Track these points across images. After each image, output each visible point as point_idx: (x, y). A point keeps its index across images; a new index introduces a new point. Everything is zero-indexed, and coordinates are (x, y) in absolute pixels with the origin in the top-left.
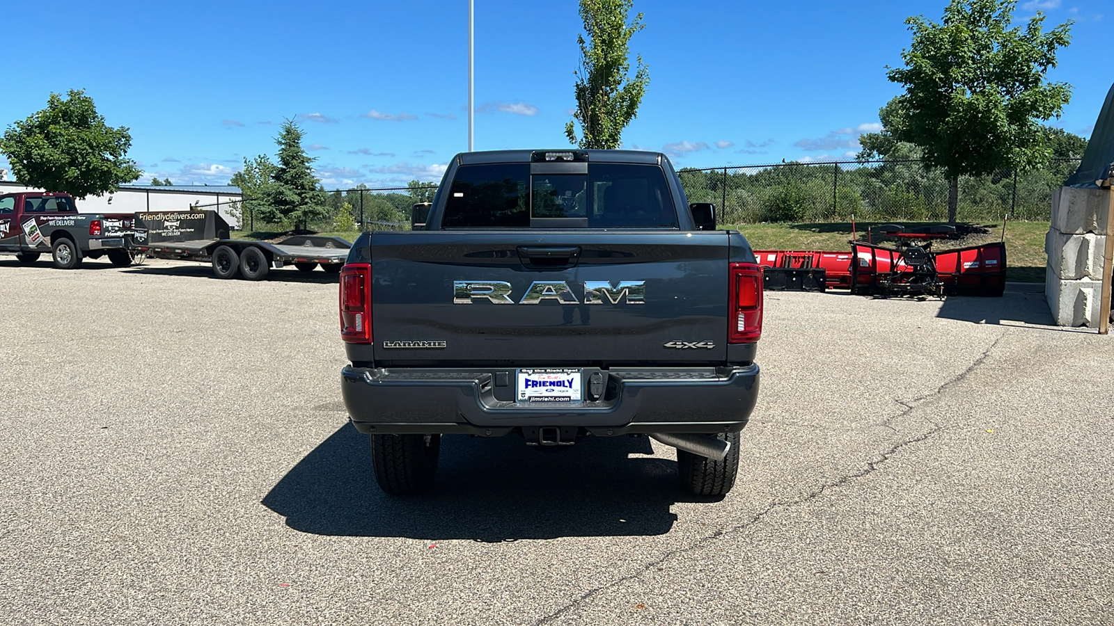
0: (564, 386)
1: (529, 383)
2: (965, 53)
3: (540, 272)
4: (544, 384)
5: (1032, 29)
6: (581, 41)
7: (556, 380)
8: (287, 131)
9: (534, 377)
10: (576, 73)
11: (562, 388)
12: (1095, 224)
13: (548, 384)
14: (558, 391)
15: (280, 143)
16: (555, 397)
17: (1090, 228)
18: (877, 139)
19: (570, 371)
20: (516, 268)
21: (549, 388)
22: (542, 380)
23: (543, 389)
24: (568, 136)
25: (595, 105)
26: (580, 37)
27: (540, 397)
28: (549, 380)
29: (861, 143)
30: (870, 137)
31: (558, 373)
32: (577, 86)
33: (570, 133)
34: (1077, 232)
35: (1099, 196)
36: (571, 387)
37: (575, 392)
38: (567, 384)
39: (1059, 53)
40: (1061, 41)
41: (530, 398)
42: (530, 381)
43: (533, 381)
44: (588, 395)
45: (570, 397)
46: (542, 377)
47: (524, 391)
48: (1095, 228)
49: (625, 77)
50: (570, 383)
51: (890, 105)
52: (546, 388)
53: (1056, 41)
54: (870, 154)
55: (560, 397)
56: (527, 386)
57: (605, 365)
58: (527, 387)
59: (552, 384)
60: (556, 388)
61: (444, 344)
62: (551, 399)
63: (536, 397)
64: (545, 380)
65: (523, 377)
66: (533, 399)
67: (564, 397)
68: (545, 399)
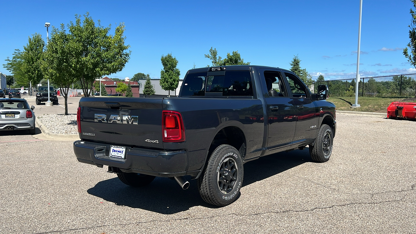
4: (116, 151)
7: (119, 150)
8: (294, 60)
9: (115, 149)
10: (409, 26)
11: (120, 153)
13: (117, 151)
14: (119, 154)
15: (292, 65)
16: (118, 156)
19: (123, 147)
21: (117, 153)
22: (116, 150)
23: (116, 153)
27: (115, 156)
31: (120, 148)
33: (405, 53)
37: (123, 155)
38: (122, 152)
43: (114, 150)
44: (125, 157)
45: (121, 157)
47: (112, 153)
50: (123, 152)
55: (119, 157)
56: (113, 151)
59: (118, 151)
60: (119, 153)
61: (94, 135)
62: (117, 157)
63: (114, 156)
64: (117, 150)
65: (112, 148)
66: (113, 156)
67: (120, 157)
68: (116, 157)
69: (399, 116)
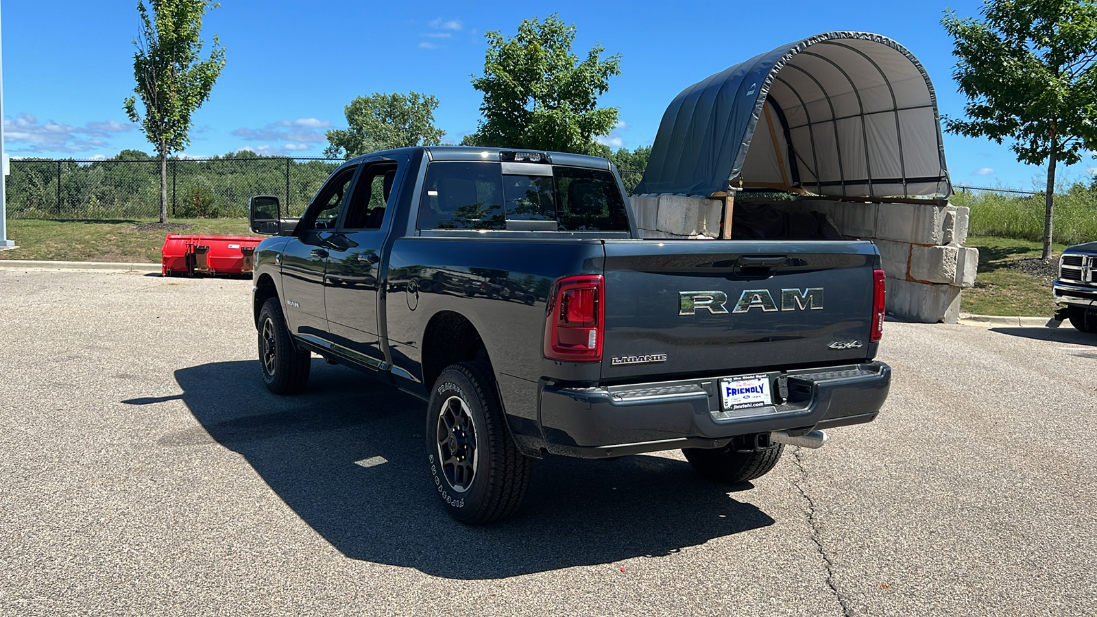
0: (757, 392)
1: (730, 391)
2: (541, 70)
3: (748, 281)
4: (741, 391)
5: (592, 57)
6: (142, 9)
7: (750, 387)
9: (733, 385)
10: (136, 43)
11: (755, 394)
12: (705, 228)
13: (744, 391)
14: (753, 397)
16: (753, 403)
17: (701, 231)
18: (345, 135)
19: (761, 376)
20: (731, 277)
21: (745, 394)
22: (740, 388)
23: (741, 396)
24: (127, 112)
25: (162, 80)
26: (141, 4)
27: (741, 404)
28: (745, 387)
29: (329, 139)
30: (338, 133)
31: (751, 379)
32: (137, 57)
33: (130, 110)
34: (692, 234)
35: (707, 205)
36: (762, 392)
37: (766, 397)
38: (759, 390)
39: (610, 81)
40: (612, 69)
41: (733, 406)
42: (730, 389)
43: (733, 389)
44: (776, 399)
45: (763, 402)
46: (739, 384)
47: (727, 400)
48: (705, 231)
49: (200, 55)
50: (761, 388)
51: (354, 104)
52: (743, 395)
53: (609, 69)
54: (337, 150)
55: (756, 403)
56: (728, 394)
57: (783, 368)
58: (728, 396)
59: (747, 390)
60: (750, 394)
61: (665, 357)
62: (750, 406)
63: (738, 405)
64: (742, 387)
65: (724, 386)
66: (735, 407)
67: (759, 403)
68: (746, 406)
69: (200, 269)
